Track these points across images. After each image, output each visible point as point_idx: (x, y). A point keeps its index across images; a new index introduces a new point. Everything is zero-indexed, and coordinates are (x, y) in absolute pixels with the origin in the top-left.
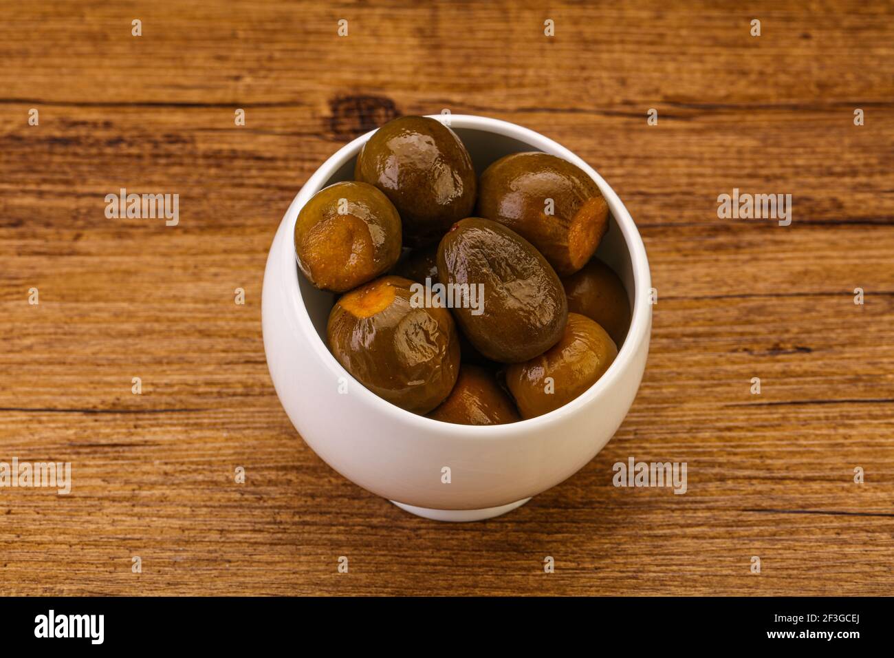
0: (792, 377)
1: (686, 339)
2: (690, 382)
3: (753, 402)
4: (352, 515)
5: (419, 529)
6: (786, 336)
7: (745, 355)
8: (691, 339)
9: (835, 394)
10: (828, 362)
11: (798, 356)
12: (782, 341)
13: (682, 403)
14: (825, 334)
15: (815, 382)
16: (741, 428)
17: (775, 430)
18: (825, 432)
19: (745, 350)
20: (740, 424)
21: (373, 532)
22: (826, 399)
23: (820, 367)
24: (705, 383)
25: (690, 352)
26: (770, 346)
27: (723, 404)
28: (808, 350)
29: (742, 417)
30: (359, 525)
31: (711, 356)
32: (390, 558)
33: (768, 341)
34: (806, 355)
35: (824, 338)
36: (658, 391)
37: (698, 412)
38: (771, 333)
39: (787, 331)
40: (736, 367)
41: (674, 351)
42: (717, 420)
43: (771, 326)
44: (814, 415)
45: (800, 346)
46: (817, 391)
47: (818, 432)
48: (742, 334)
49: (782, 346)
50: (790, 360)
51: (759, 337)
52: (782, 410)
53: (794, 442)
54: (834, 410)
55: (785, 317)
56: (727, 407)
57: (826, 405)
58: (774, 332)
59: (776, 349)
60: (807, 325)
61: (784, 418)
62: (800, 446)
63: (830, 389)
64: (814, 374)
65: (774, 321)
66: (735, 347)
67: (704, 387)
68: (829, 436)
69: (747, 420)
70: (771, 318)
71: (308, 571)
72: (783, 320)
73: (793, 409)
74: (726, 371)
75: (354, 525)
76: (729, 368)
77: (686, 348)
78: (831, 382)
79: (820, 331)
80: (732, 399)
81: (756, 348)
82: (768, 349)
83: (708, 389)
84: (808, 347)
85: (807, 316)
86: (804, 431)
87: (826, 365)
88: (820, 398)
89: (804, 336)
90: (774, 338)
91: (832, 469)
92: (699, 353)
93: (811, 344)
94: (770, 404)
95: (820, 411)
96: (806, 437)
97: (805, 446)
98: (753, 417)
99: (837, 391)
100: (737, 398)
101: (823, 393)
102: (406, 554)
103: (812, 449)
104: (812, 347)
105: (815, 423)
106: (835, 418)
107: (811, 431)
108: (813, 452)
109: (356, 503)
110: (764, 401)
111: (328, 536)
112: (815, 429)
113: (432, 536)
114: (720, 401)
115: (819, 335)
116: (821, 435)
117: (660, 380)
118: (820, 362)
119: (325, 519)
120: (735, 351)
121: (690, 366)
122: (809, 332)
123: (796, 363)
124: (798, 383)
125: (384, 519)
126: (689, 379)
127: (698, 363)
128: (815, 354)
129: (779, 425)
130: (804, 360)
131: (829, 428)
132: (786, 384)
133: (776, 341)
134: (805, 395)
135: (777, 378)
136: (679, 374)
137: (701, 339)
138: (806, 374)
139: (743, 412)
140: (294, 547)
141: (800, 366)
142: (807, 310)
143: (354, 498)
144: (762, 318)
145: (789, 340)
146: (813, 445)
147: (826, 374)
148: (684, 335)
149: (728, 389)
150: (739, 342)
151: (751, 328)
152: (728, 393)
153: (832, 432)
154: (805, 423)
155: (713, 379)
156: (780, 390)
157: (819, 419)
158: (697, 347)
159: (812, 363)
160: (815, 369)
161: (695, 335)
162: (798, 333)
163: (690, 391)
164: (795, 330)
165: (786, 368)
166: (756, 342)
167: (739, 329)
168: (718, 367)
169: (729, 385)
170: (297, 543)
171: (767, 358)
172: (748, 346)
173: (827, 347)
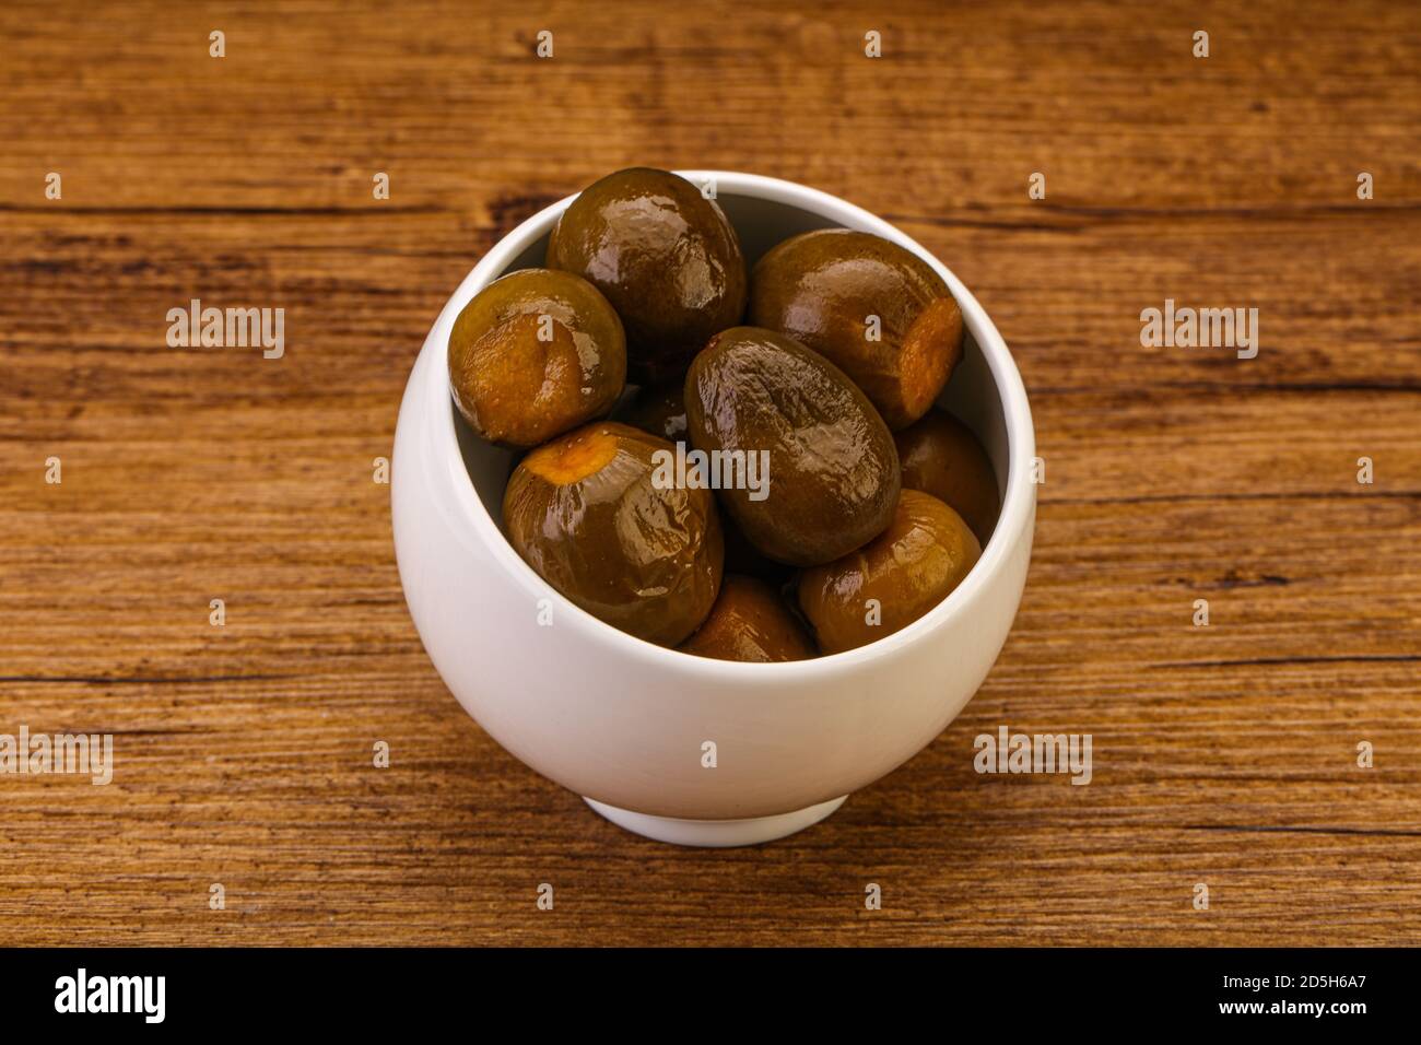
0: (1258, 621)
1: (1083, 565)
2: (1092, 631)
3: (1196, 660)
4: (539, 838)
5: (652, 859)
6: (1247, 559)
7: (1181, 588)
8: (1091, 565)
9: (1329, 648)
10: (1316, 599)
11: (1265, 590)
12: (1241, 568)
13: (1079, 662)
14: (1309, 556)
15: (1295, 630)
16: (1179, 701)
17: (1233, 704)
18: (1314, 706)
19: (1181, 581)
20: (1176, 695)
21: (576, 863)
22: (1315, 655)
23: (1303, 606)
24: (1117, 631)
25: (1089, 584)
26: (1221, 575)
27: (1147, 663)
28: (1283, 581)
29: (1178, 684)
30: (551, 854)
31: (1127, 591)
32: (603, 904)
33: (1217, 567)
34: (1280, 589)
35: (1309, 563)
36: (1040, 644)
37: (1106, 677)
38: (1220, 555)
39: (1247, 552)
40: (1167, 607)
41: (1064, 583)
42: (1139, 688)
43: (1221, 545)
44: (1297, 681)
45: (1269, 574)
46: (1300, 643)
47: (1303, 707)
48: (1174, 556)
49: (1240, 574)
50: (1254, 596)
51: (1202, 562)
52: (1244, 673)
53: (1266, 721)
54: (1328, 672)
55: (1242, 530)
56: (1154, 668)
57: (1316, 665)
58: (1227, 553)
59: (1231, 580)
60: (1278, 542)
61: (1248, 685)
62: (1276, 728)
63: (1320, 641)
64: (1294, 617)
65: (1226, 537)
66: (1163, 576)
67: (1115, 637)
68: (1322, 713)
69: (1188, 688)
70: (1220, 532)
71: (468, 927)
72: (1239, 535)
73: (1262, 670)
74: (1149, 613)
75: (543, 854)
76: (1155, 608)
77: (1084, 578)
78: (1322, 630)
79: (1300, 552)
80: (1161, 656)
81: (1198, 578)
82: (1217, 580)
83: (1122, 642)
84: (1283, 575)
85: (1280, 529)
86: (1280, 704)
87: (1313, 604)
88: (1305, 654)
89: (1275, 559)
90: (1226, 563)
91: (1328, 763)
92: (1105, 585)
93: (1287, 571)
94: (1225, 664)
95: (1306, 674)
96: (1284, 714)
97: (1283, 728)
98: (1197, 683)
99: (1331, 644)
100: (1169, 655)
101: (1310, 647)
102: (631, 898)
103: (1296, 732)
104: (1290, 576)
105: (1298, 693)
106: (1330, 685)
107: (1292, 705)
108: (1296, 737)
109: (546, 820)
110: (1214, 659)
111: (500, 872)
112: (1298, 701)
113: (672, 870)
114: (1141, 659)
115: (1299, 558)
116: (1309, 711)
117: (1042, 627)
118: (1303, 600)
119: (495, 844)
120: (1164, 582)
121: (1091, 605)
122: (1282, 553)
123: (1264, 601)
124: (1268, 631)
125: (592, 845)
126: (1089, 625)
127: (1104, 601)
128: (1296, 587)
129: (1239, 696)
130: (1277, 596)
131: (1321, 700)
132: (1247, 632)
133: (1230, 567)
134: (1279, 649)
135: (1233, 623)
136: (1074, 618)
137: (1107, 565)
138: (1280, 617)
139: (1180, 675)
140: (444, 889)
141: (1271, 605)
142: (1279, 520)
143: (542, 812)
144: (1206, 533)
145: (1251, 566)
146: (1297, 727)
147: (1315, 618)
148: (1080, 558)
149: (1154, 640)
150: (1170, 569)
151: (1188, 548)
152: (1154, 646)
153: (1327, 706)
154: (1283, 692)
155: (1130, 625)
156: (1238, 643)
157: (1304, 686)
158: (1102, 576)
159: (1291, 601)
160: (1296, 610)
161: (1098, 558)
162: (1265, 555)
163: (1091, 644)
164: (1260, 550)
165: (1248, 609)
166: (1197, 568)
167: (1168, 549)
168: (1138, 608)
169: (1156, 635)
170: (449, 882)
171: (1217, 593)
172: (1185, 575)
173: (1313, 576)
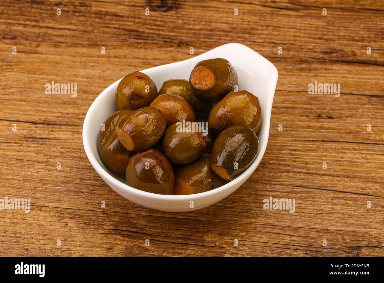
0: (324, 129)
1: (282, 109)
3: (306, 139)
6: (324, 111)
7: (306, 118)
8: (285, 109)
11: (328, 120)
12: (322, 113)
13: (277, 137)
14: (340, 111)
15: (333, 132)
16: (300, 150)
17: (313, 152)
18: (334, 154)
19: (306, 116)
20: (299, 148)
22: (336, 140)
23: (336, 126)
24: (288, 129)
25: (283, 115)
27: (294, 139)
28: (332, 118)
29: (300, 146)
31: (292, 117)
33: (316, 113)
34: (331, 120)
35: (339, 113)
37: (283, 142)
38: (318, 109)
39: (325, 109)
40: (301, 123)
41: (277, 114)
42: (290, 146)
43: (318, 106)
44: (330, 147)
45: (329, 116)
46: (333, 136)
48: (306, 109)
49: (322, 115)
50: (324, 122)
51: (313, 111)
52: (318, 144)
53: (321, 158)
54: (339, 145)
55: (325, 102)
56: (295, 140)
57: (336, 143)
58: (320, 109)
59: (319, 117)
60: (333, 107)
61: (318, 147)
62: (322, 160)
63: (338, 136)
64: (333, 129)
65: (320, 104)
66: (302, 114)
67: (287, 131)
68: (335, 156)
69: (302, 147)
70: (319, 102)
72: (324, 104)
73: (322, 143)
74: (297, 125)
76: (298, 123)
77: (282, 113)
78: (339, 133)
79: (338, 110)
80: (297, 137)
81: (311, 115)
82: (316, 116)
84: (333, 116)
85: (334, 103)
86: (325, 154)
87: (339, 125)
88: (334, 140)
89: (331, 111)
90: (319, 111)
91: (334, 171)
92: (287, 116)
93: (333, 115)
94: (313, 141)
95: (333, 145)
96: (325, 156)
97: (324, 160)
98: (305, 146)
99: (341, 137)
100: (300, 137)
101: (336, 138)
104: (334, 117)
105: (330, 150)
106: (339, 149)
107: (328, 154)
110: (311, 139)
112: (330, 153)
114: (293, 138)
116: (331, 156)
118: (336, 124)
120: (302, 116)
121: (283, 121)
122: (334, 110)
123: (327, 123)
124: (326, 132)
127: (286, 120)
128: (335, 120)
129: (315, 150)
130: (330, 122)
131: (336, 153)
132: (321, 132)
133: (320, 113)
134: (328, 137)
135: (318, 129)
136: (278, 125)
137: (288, 110)
138: (330, 128)
139: (301, 143)
141: (328, 125)
142: (335, 100)
144: (315, 102)
145: (325, 113)
146: (327, 160)
147: (338, 129)
148: (282, 107)
149: (297, 132)
150: (304, 112)
151: (309, 106)
152: (296, 134)
153: (337, 155)
154: (326, 150)
155: (292, 128)
156: (318, 135)
157: (332, 149)
158: (287, 113)
159: (333, 124)
160: (334, 127)
161: (287, 108)
162: (329, 110)
164: (328, 109)
165: (322, 125)
166: (311, 113)
167: (305, 106)
168: (294, 123)
169: (297, 131)
171: (315, 120)
172: (307, 114)
173: (340, 117)
